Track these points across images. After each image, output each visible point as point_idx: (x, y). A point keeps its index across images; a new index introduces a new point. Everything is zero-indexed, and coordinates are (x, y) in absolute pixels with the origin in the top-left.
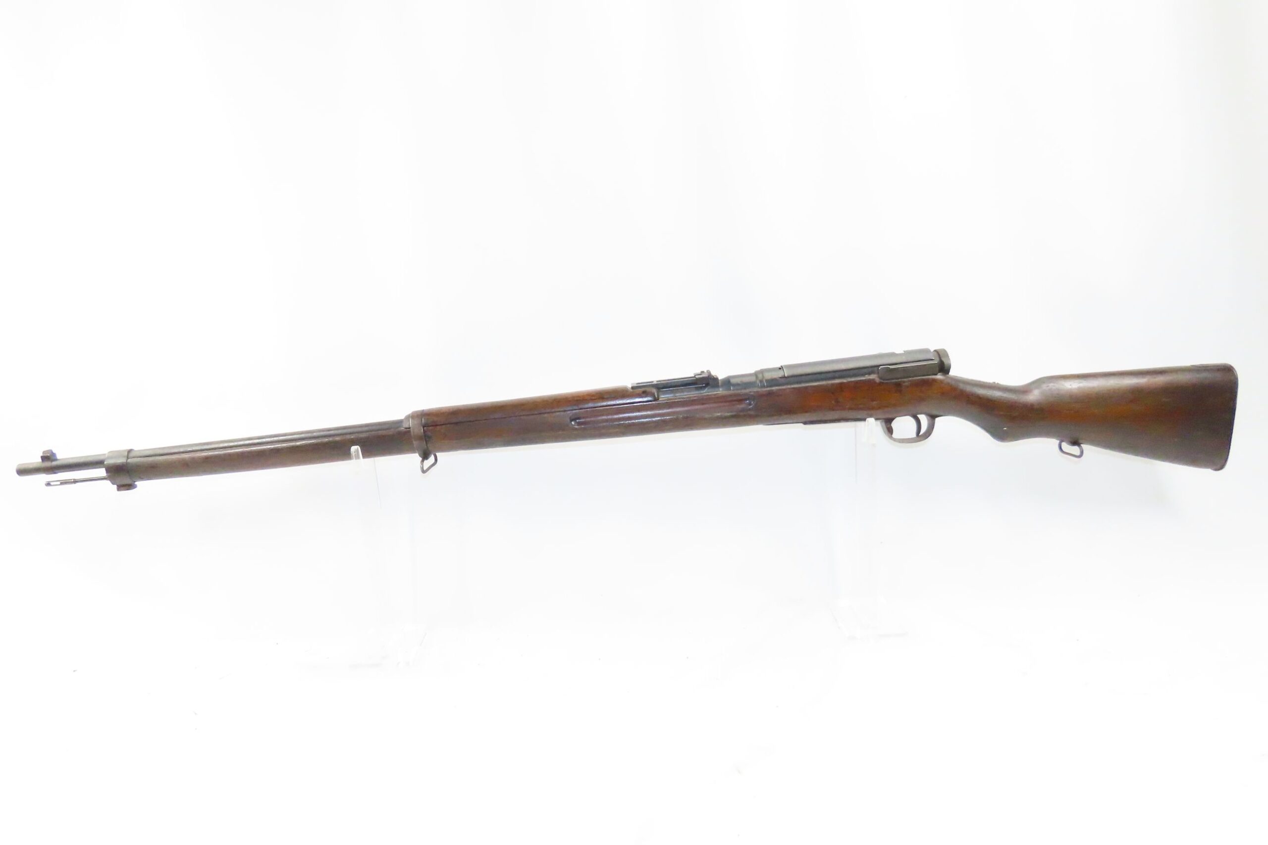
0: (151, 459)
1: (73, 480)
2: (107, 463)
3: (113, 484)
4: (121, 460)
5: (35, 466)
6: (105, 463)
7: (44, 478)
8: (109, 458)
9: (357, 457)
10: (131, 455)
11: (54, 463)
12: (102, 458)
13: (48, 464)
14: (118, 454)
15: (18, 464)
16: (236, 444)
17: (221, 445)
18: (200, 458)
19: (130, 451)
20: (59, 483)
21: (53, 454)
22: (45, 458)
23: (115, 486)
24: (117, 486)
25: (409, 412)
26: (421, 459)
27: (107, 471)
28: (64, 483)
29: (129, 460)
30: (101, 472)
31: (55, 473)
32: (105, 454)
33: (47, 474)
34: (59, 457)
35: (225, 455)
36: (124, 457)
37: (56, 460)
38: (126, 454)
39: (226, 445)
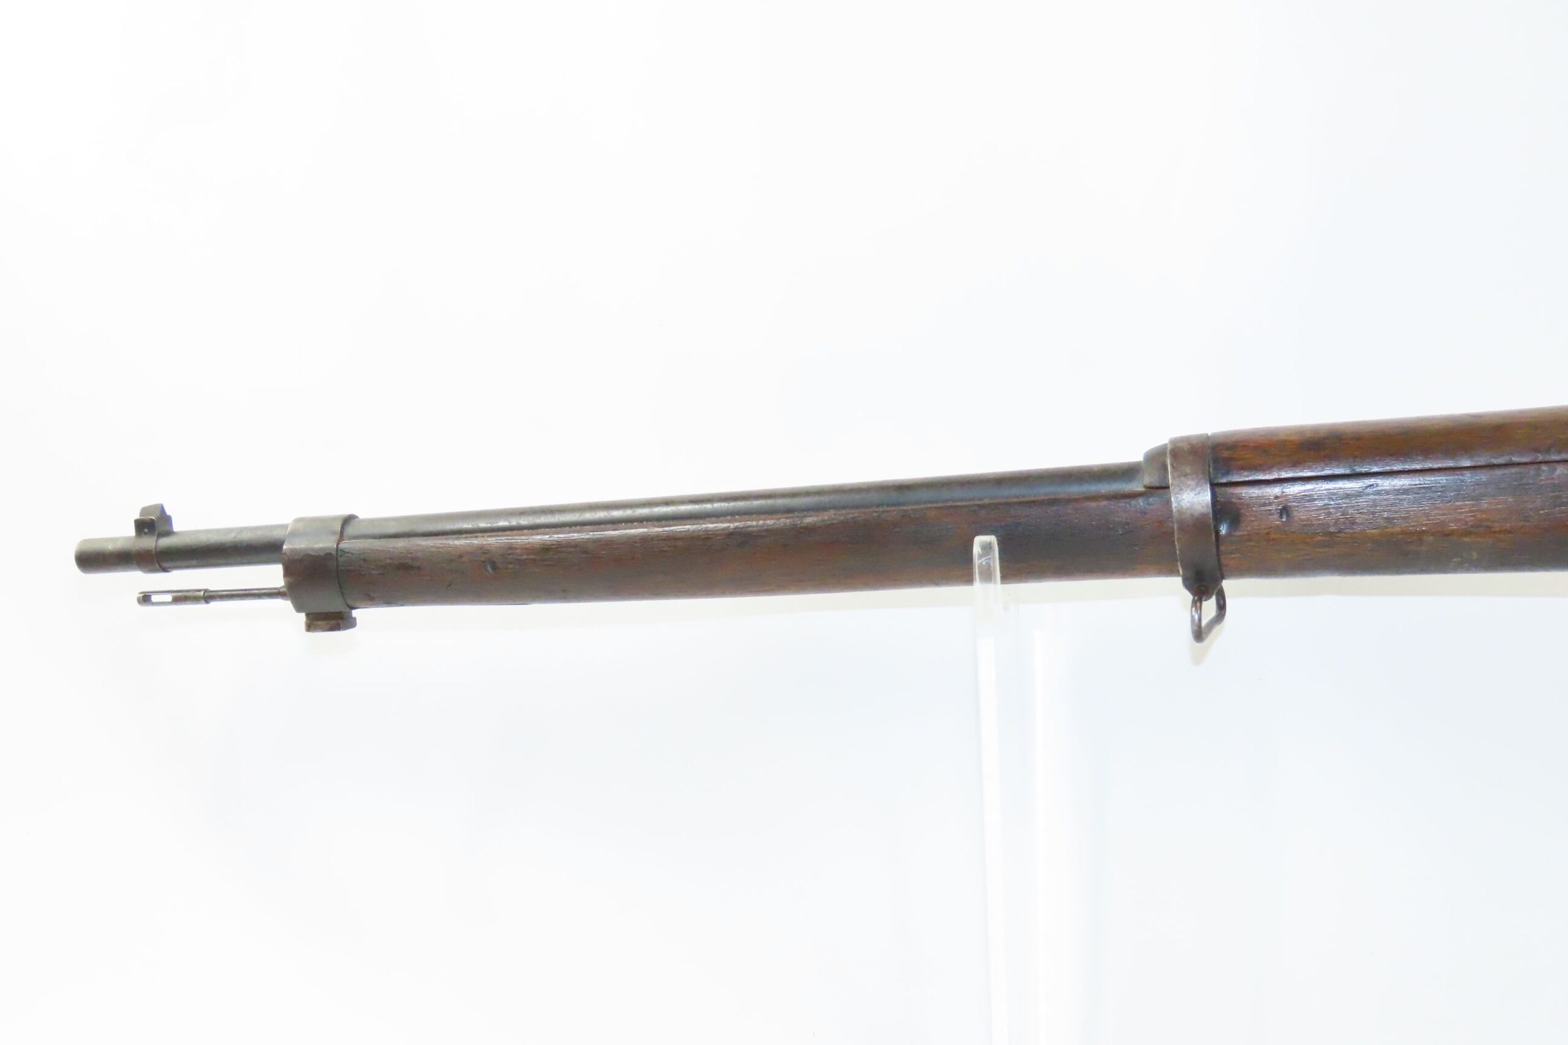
0: (400, 544)
1: (202, 593)
2: (293, 550)
3: (299, 609)
4: (326, 543)
5: (119, 546)
6: (285, 547)
7: (138, 580)
8: (294, 534)
9: (987, 576)
10: (350, 530)
11: (165, 542)
12: (277, 534)
13: (149, 543)
14: (318, 525)
15: (81, 540)
16: (629, 513)
17: (589, 516)
18: (530, 549)
19: (348, 520)
20: (168, 598)
21: (166, 519)
22: (144, 526)
23: (302, 617)
24: (307, 615)
25: (1161, 438)
26: (1188, 597)
27: (289, 572)
28: (182, 598)
29: (344, 545)
30: (272, 575)
31: (165, 570)
32: (285, 527)
33: (144, 572)
34: (177, 527)
35: (596, 541)
36: (334, 533)
37: (169, 533)
38: (338, 527)
39: (601, 515)
